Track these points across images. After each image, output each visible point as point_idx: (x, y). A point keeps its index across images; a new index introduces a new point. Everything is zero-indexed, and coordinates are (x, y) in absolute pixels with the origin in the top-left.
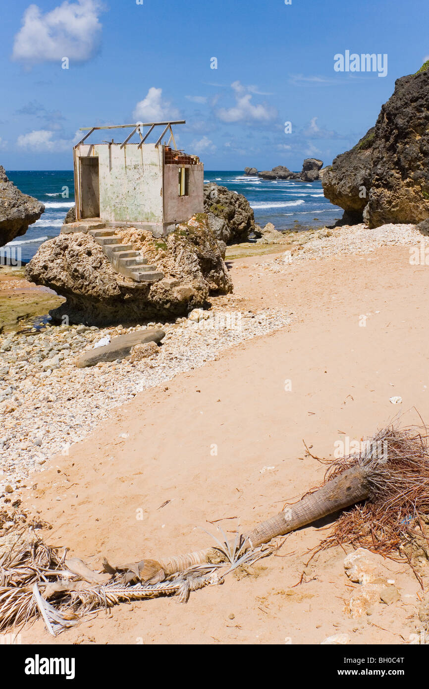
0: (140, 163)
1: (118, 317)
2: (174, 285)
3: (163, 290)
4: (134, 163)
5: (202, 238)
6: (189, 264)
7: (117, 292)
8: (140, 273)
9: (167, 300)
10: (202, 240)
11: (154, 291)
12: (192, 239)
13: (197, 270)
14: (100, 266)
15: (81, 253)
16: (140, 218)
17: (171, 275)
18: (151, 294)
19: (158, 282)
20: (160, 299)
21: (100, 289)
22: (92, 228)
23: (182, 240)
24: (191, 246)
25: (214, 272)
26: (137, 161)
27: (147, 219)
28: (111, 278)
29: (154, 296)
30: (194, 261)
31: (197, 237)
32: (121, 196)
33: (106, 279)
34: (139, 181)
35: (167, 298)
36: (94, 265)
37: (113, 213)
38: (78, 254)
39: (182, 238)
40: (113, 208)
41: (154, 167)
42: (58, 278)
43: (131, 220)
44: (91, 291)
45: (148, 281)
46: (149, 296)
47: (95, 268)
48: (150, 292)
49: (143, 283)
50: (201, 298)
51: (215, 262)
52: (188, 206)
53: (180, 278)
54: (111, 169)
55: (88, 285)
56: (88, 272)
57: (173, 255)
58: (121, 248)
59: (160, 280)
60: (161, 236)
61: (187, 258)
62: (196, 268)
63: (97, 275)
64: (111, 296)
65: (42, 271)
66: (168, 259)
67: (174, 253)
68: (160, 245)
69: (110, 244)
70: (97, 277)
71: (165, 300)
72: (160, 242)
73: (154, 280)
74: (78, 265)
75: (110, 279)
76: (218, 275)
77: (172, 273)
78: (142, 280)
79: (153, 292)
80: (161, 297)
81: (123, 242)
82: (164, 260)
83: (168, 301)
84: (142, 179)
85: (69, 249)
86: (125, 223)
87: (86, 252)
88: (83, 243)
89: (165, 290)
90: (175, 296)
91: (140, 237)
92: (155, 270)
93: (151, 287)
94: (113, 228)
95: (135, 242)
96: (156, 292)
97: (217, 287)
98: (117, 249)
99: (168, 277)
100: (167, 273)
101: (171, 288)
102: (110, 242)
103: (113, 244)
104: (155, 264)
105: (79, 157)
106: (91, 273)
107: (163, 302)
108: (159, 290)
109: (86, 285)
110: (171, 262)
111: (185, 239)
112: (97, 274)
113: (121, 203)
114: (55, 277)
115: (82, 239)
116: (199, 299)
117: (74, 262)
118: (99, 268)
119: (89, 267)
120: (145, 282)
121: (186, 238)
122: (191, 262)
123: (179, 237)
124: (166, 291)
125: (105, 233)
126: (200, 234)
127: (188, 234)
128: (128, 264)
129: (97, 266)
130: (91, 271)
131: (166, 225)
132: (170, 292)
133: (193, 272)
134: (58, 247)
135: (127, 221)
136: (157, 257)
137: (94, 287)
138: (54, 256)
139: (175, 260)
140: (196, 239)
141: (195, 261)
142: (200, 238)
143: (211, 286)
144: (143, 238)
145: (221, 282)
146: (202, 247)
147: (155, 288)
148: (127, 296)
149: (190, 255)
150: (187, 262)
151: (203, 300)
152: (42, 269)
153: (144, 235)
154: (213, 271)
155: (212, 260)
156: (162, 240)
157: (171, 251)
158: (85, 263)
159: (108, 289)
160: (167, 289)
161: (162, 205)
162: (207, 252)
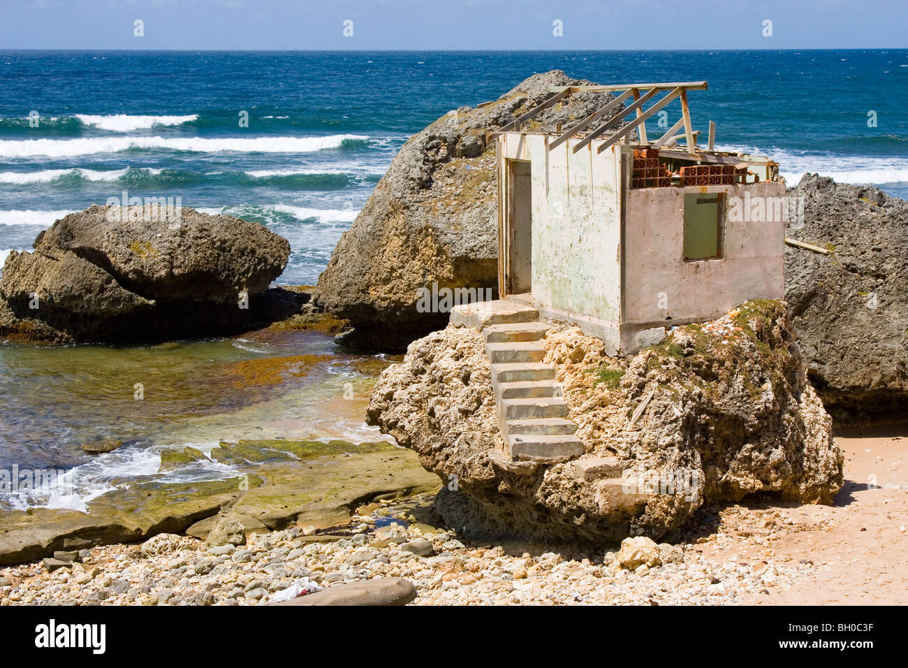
0: (588, 183)
1: (516, 527)
2: (603, 473)
3: (571, 484)
4: (581, 182)
5: (728, 364)
6: (656, 427)
7: (487, 474)
8: (517, 440)
9: (580, 508)
10: (726, 368)
11: (551, 483)
12: (699, 365)
13: (672, 445)
14: (476, 409)
15: (449, 376)
16: (589, 307)
17: (609, 449)
18: (543, 490)
19: (565, 462)
20: (563, 503)
21: (458, 463)
22: (495, 319)
23: (664, 367)
24: (689, 383)
25: (753, 449)
26: (585, 178)
27: (598, 311)
28: (486, 439)
29: (550, 494)
30: (671, 422)
31: (711, 361)
32: (561, 255)
33: (475, 442)
34: (585, 224)
35: (580, 503)
36: (463, 407)
37: (549, 289)
38: (442, 377)
39: (665, 363)
40: (550, 279)
41: (608, 193)
42: (400, 424)
43: (576, 309)
44: (441, 463)
45: (538, 458)
46: (539, 494)
47: (465, 413)
48: (543, 484)
49: (521, 463)
50: (667, 513)
51: (750, 426)
52: (720, 282)
53: (625, 459)
54: (548, 190)
55: (440, 449)
56: (447, 421)
57: (628, 401)
58: (523, 375)
59: (573, 458)
60: (616, 353)
61: (656, 413)
62: (668, 440)
63: (461, 430)
64: (475, 480)
65: (384, 404)
66: (614, 411)
67: (633, 397)
68: (605, 376)
69: (510, 362)
70: (460, 433)
71: (575, 507)
72: (613, 367)
73: (555, 458)
74: (439, 402)
75: (483, 443)
76: (762, 457)
77: (611, 445)
78: (520, 455)
79: (547, 484)
80: (565, 499)
81: (545, 360)
82: (602, 412)
83: (580, 511)
84: (591, 219)
85: (432, 365)
86: (565, 314)
87: (462, 375)
88: (465, 352)
89: (575, 483)
90: (596, 500)
91: (571, 351)
92: (573, 433)
93: (547, 472)
94: (550, 322)
95: (560, 362)
96: (557, 486)
97: (759, 485)
98: (509, 377)
99: (600, 454)
100: (601, 442)
101: (590, 480)
102: (510, 357)
103: (518, 361)
104: (578, 420)
105: (507, 159)
106: (451, 424)
107: (571, 510)
108: (563, 482)
109: (436, 450)
110: (617, 417)
111: (672, 366)
112: (462, 427)
113: (561, 269)
114: (396, 423)
115: (467, 345)
116: (658, 513)
117: (434, 393)
118: (473, 413)
119: (454, 410)
120: (528, 459)
121: (677, 364)
122: (664, 424)
123: (661, 359)
124: (576, 486)
125: (517, 335)
126: (722, 353)
127: (690, 354)
128: (514, 413)
129: (469, 408)
130: (453, 419)
131: (629, 328)
132: (583, 490)
133: (661, 446)
134: (419, 357)
135: (570, 311)
136: (586, 404)
137: (447, 457)
138: (411, 375)
139: (629, 415)
140: (709, 367)
141: (676, 420)
142: (722, 363)
143: (741, 483)
144: (578, 356)
145: (773, 476)
146: (722, 387)
147: (554, 475)
148: (502, 486)
149: (666, 407)
150: (653, 420)
151: (669, 518)
152: (385, 400)
153: (583, 347)
154: (749, 446)
155: (745, 421)
156: (619, 364)
157: (625, 391)
158: (451, 399)
159: (470, 463)
160: (580, 481)
161: (618, 283)
162: (731, 399)
